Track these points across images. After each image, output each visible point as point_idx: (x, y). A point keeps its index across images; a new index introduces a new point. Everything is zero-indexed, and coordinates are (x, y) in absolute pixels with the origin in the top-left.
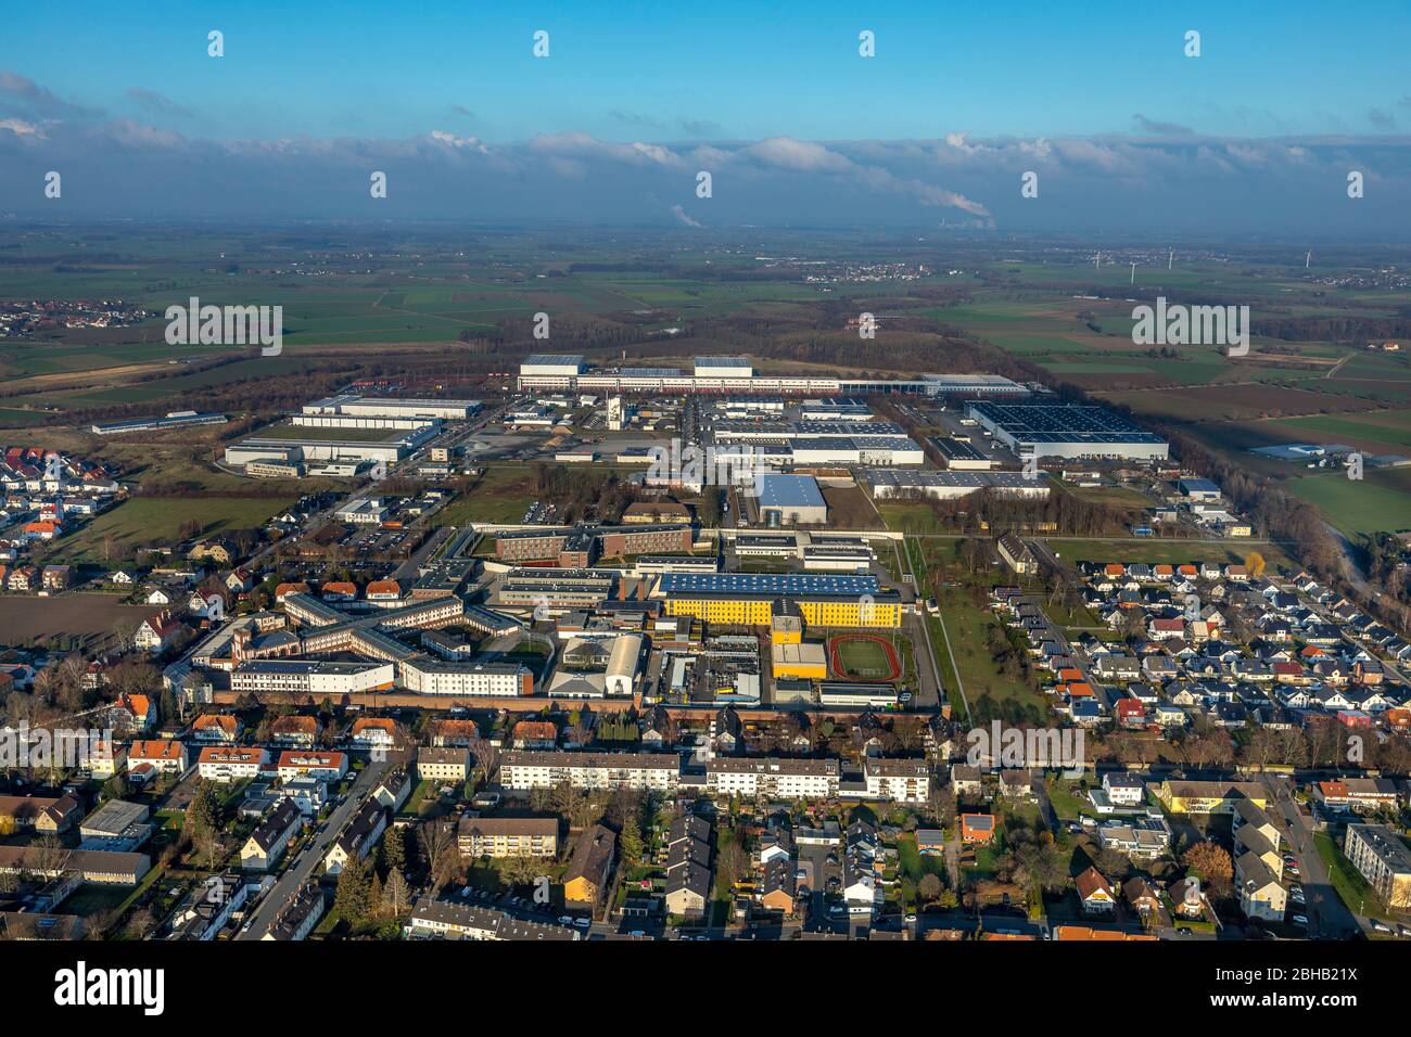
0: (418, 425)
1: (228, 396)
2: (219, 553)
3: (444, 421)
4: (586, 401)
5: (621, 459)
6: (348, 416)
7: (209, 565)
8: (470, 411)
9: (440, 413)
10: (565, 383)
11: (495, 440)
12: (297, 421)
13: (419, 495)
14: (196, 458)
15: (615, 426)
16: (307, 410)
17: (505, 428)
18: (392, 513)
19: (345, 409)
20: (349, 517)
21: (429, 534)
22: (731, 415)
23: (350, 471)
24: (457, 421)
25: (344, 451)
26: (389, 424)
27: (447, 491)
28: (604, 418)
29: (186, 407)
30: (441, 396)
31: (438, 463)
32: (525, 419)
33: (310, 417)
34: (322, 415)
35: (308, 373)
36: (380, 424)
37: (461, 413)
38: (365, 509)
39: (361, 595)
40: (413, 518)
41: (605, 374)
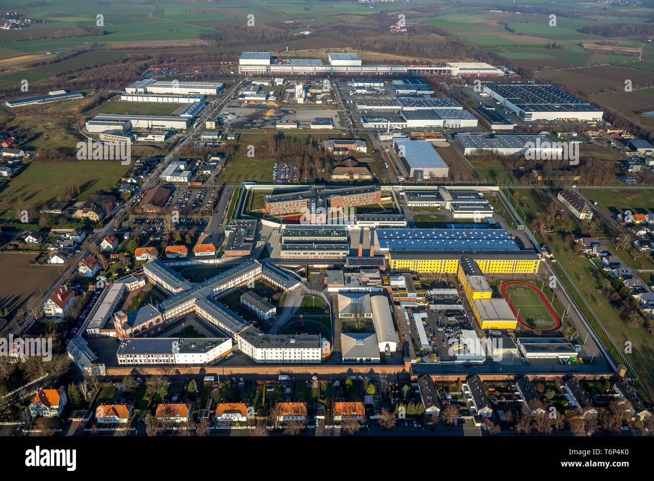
0: (192, 101)
1: (82, 79)
2: (93, 216)
3: (206, 96)
4: (279, 82)
5: (313, 127)
6: (152, 94)
7: (88, 226)
8: (219, 90)
9: (203, 92)
10: (264, 69)
11: (238, 111)
12: (123, 98)
13: (206, 160)
14: (69, 129)
15: (301, 101)
16: (129, 90)
17: (240, 102)
18: (193, 173)
19: (149, 89)
20: (168, 178)
21: (220, 193)
22: (359, 91)
23: (160, 139)
24: (212, 97)
25: (155, 123)
26: (176, 100)
27: (221, 154)
28: (293, 94)
29: (59, 87)
30: (199, 78)
31: (211, 130)
32: (251, 96)
33: (131, 95)
34: (137, 94)
35: (124, 61)
36: (170, 100)
37: (213, 92)
38: (178, 172)
39: (191, 254)
40: (207, 177)
41: (284, 64)
